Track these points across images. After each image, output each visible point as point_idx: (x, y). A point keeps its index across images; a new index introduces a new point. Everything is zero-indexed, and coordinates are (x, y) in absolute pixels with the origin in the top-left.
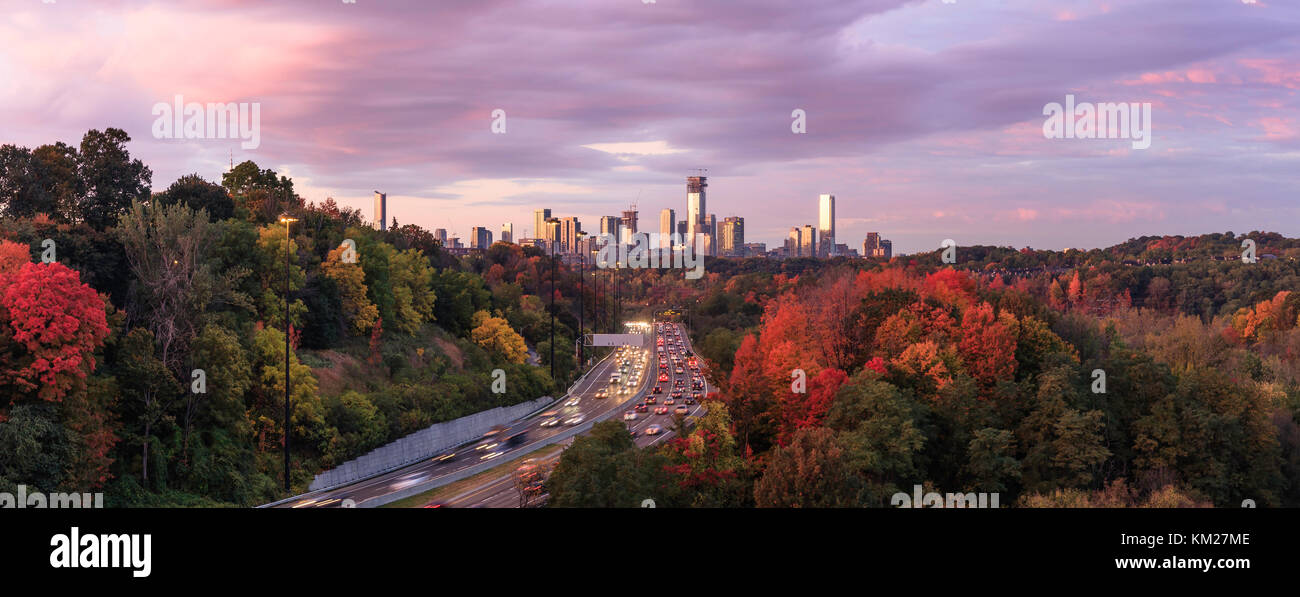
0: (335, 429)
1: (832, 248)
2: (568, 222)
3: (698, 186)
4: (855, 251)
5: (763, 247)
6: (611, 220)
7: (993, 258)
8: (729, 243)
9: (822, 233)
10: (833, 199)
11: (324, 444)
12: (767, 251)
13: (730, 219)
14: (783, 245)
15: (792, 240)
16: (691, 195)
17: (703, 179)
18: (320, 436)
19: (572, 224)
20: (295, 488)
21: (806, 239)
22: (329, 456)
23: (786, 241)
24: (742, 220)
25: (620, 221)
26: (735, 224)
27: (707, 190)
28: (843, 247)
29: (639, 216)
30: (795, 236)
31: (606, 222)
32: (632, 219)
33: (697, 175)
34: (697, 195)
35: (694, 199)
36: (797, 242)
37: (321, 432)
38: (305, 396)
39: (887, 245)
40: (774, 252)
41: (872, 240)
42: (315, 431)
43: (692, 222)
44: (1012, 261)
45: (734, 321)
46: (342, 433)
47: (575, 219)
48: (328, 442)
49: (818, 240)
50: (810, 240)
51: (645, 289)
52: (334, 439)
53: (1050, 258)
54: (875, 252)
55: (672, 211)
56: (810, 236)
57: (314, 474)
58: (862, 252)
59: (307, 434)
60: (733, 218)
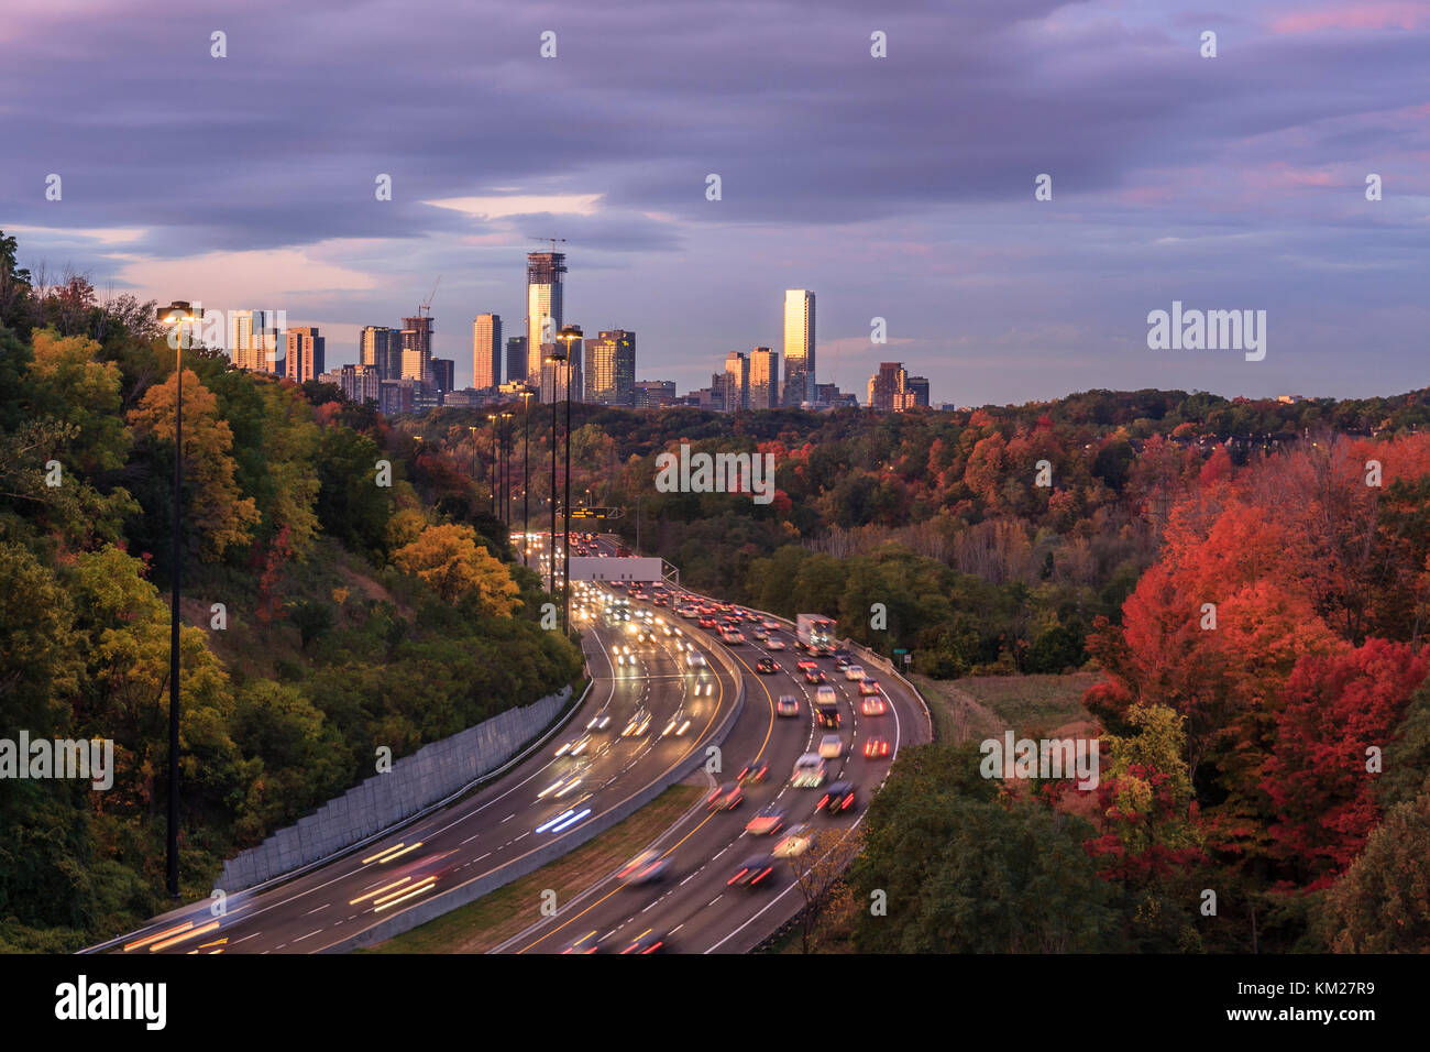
0: (257, 760)
1: (809, 392)
2: (300, 336)
3: (549, 270)
4: (853, 397)
5: (671, 387)
6: (382, 335)
7: (1184, 414)
8: (604, 380)
9: (788, 362)
10: (811, 299)
11: (237, 793)
12: (678, 395)
13: (609, 335)
14: (709, 385)
15: (731, 376)
16: (534, 288)
17: (558, 257)
18: (228, 776)
19: (309, 339)
20: (185, 890)
21: (760, 372)
22: (250, 820)
23: (716, 378)
24: (631, 337)
25: (397, 335)
26: (619, 343)
27: (566, 278)
28: (829, 391)
29: (435, 326)
30: (735, 367)
31: (370, 337)
32: (422, 330)
33: (546, 249)
34: (547, 289)
35: (539, 295)
36: (739, 382)
37: (230, 768)
38: (205, 694)
39: (920, 388)
40: (693, 398)
41: (888, 376)
42: (213, 765)
43: (536, 340)
44: (1226, 419)
45: (735, 530)
46: (271, 770)
47: (314, 332)
48: (246, 789)
49: (781, 377)
50: (767, 376)
51: (484, 467)
52: (260, 784)
53: (1305, 416)
54: (897, 404)
55: (496, 319)
56: (767, 367)
57: (222, 858)
58: (866, 398)
59: (201, 774)
60: (615, 333)
